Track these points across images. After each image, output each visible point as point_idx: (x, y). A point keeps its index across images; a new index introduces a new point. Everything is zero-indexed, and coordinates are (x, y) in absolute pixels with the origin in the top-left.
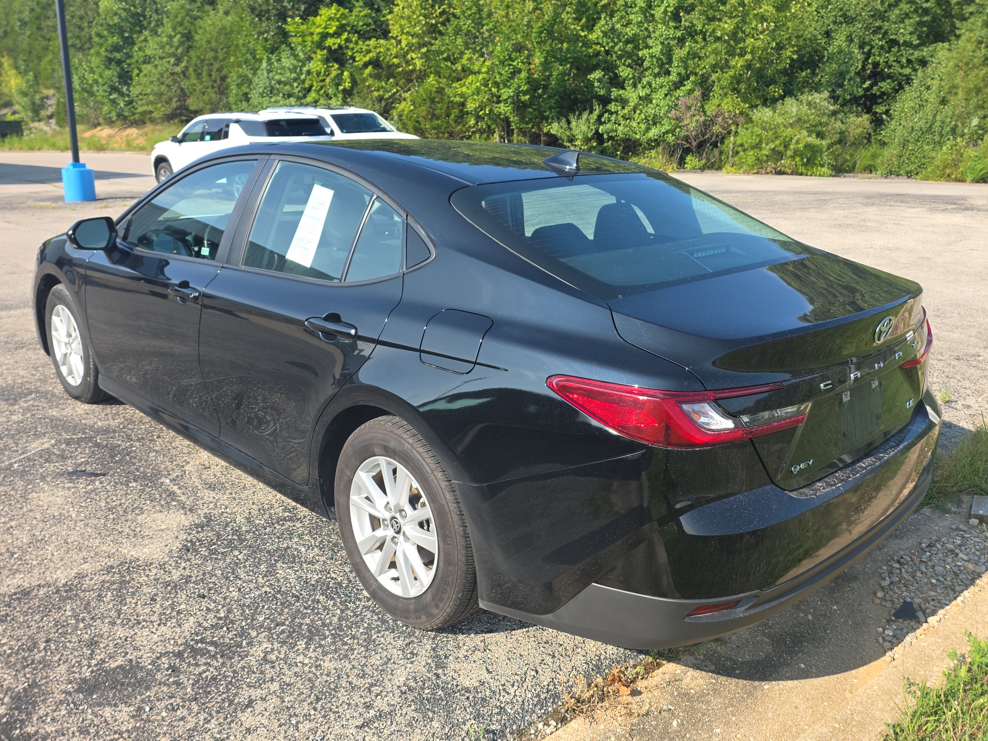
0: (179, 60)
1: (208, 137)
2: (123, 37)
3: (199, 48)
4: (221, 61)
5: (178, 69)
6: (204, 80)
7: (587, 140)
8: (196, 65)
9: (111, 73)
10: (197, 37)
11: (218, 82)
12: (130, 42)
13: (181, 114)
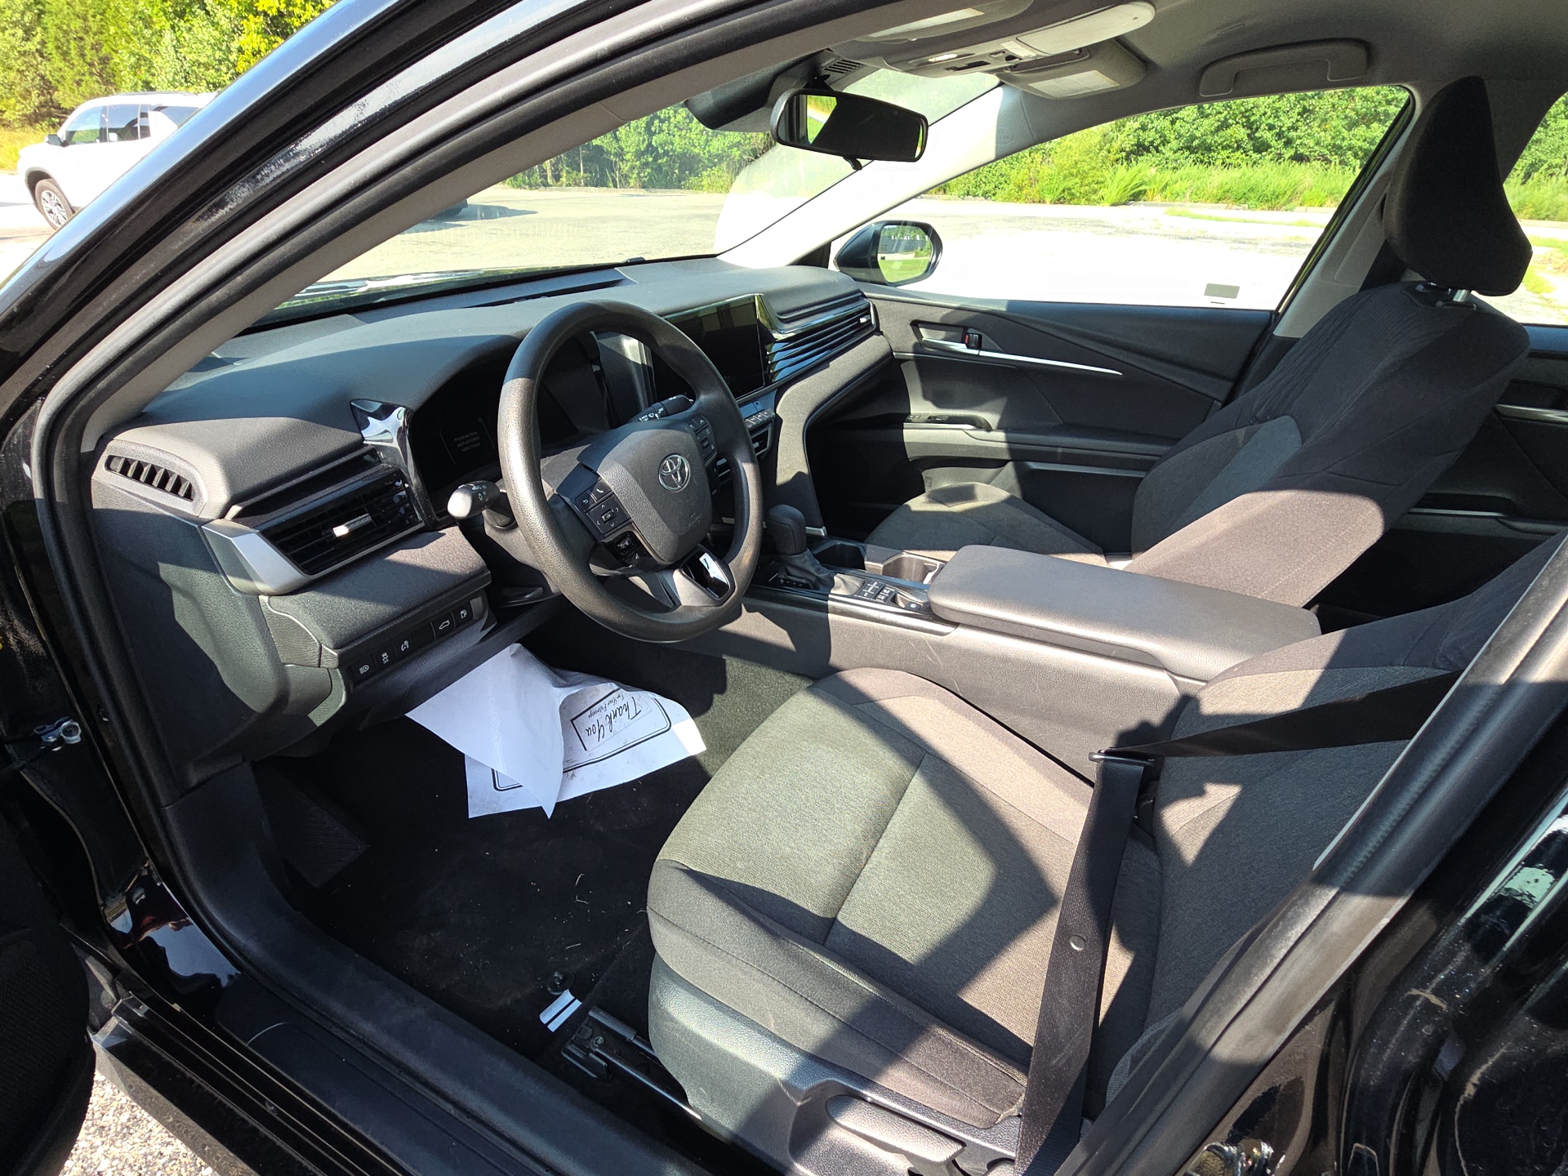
1: (113, 136)
3: (57, 14)
4: (95, 34)
5: (32, 46)
6: (76, 63)
7: (639, 154)
8: (57, 39)
11: (99, 67)
13: (50, 115)
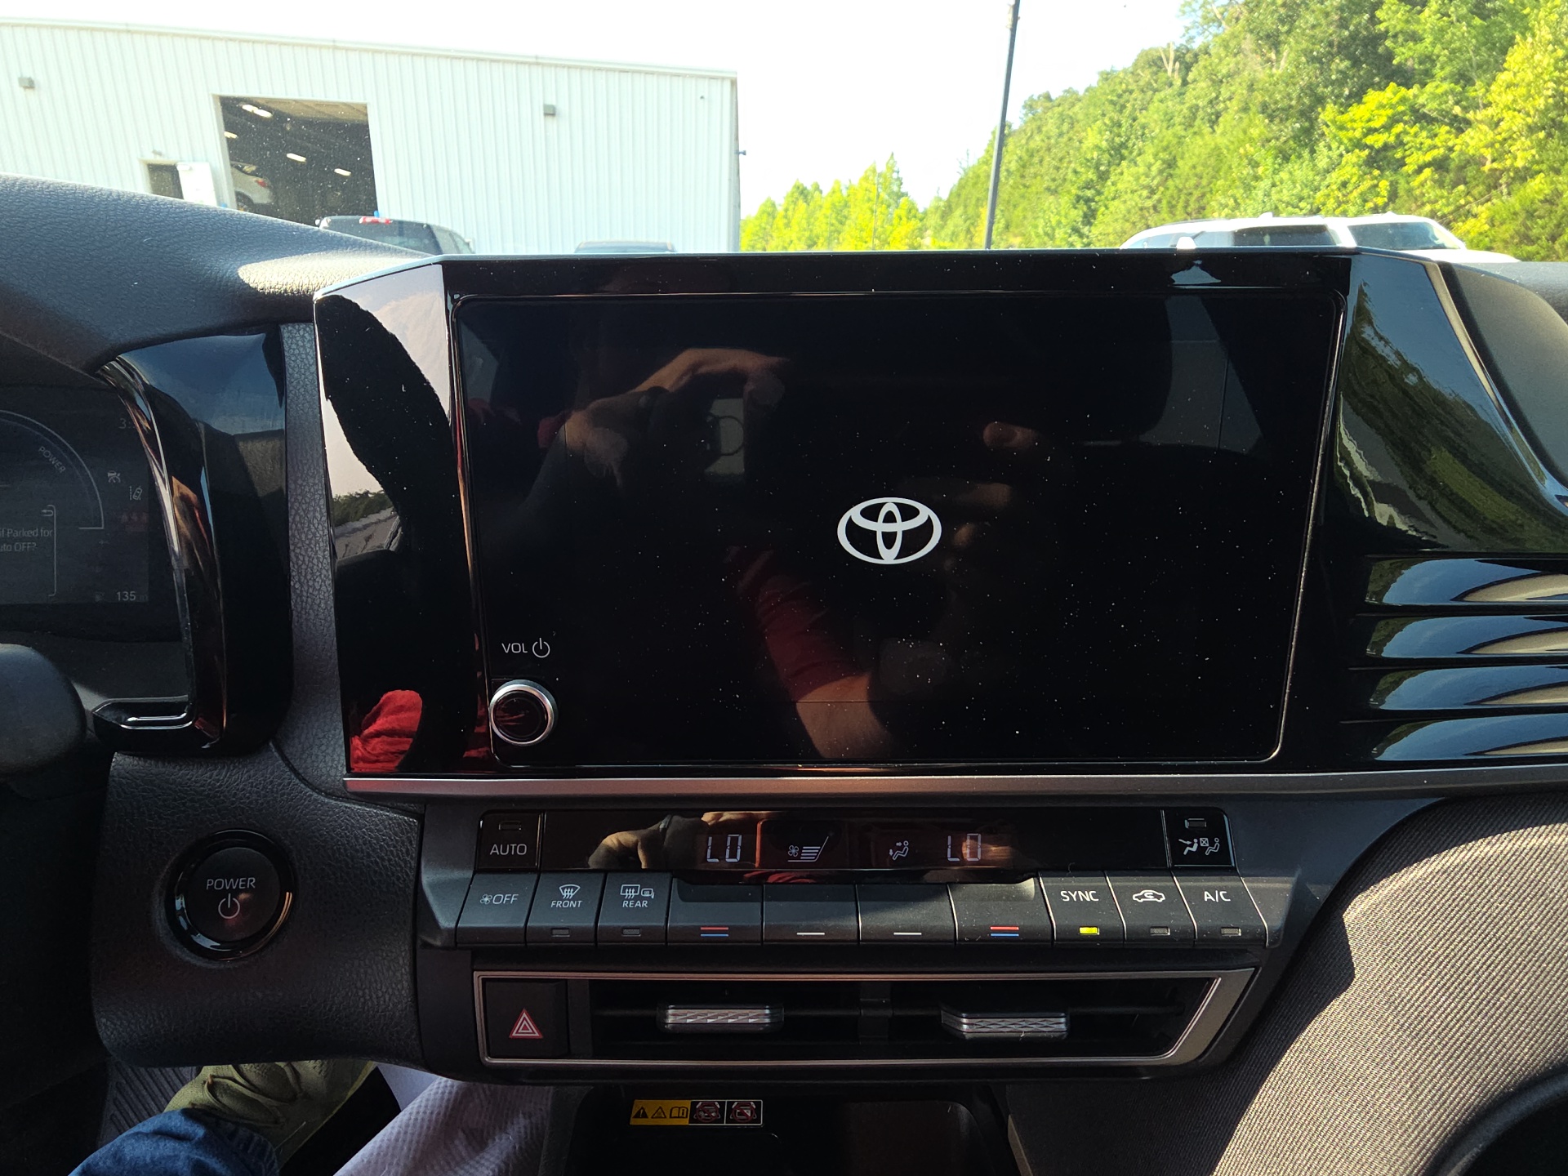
0: (1153, 192)
2: (1098, 172)
8: (1172, 197)
9: (1077, 215)
10: (1181, 162)
12: (1103, 177)
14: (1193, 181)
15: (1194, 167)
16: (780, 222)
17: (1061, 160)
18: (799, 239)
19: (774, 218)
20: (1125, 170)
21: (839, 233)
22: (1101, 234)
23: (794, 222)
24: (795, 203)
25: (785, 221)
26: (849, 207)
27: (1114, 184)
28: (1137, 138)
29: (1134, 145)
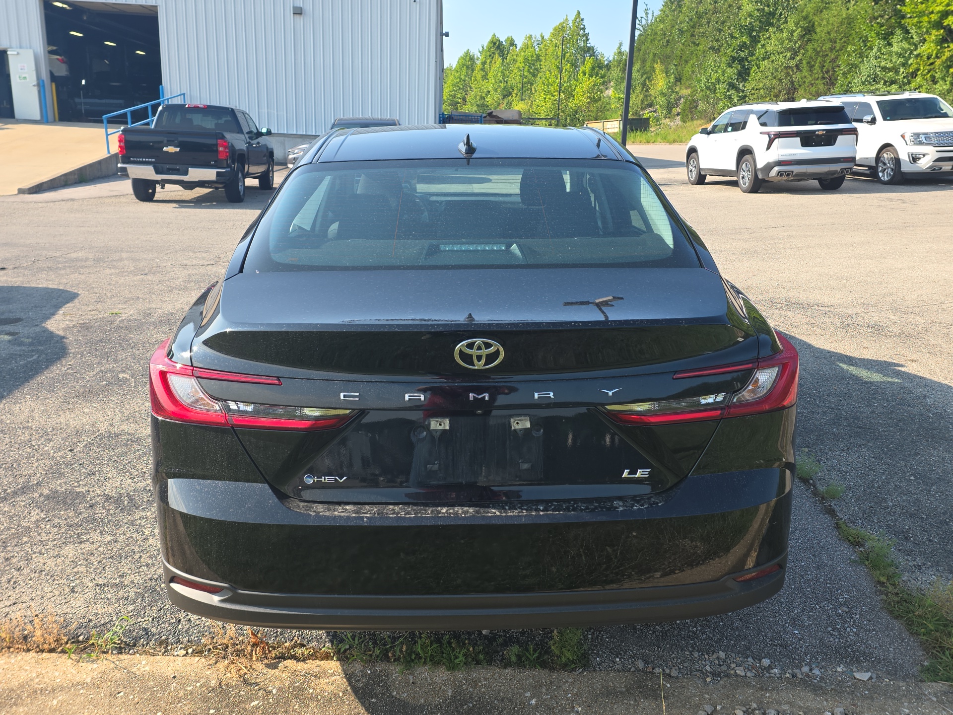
0: (795, 54)
1: (730, 129)
2: (751, 36)
3: (818, 40)
4: (837, 51)
5: (792, 63)
6: (816, 71)
8: (811, 57)
9: (732, 72)
10: (818, 30)
11: (831, 73)
12: (755, 40)
14: (828, 45)
15: (829, 33)
16: (478, 74)
17: (723, 23)
18: (496, 90)
19: (473, 70)
20: (772, 36)
21: (532, 84)
22: (753, 89)
23: (490, 75)
24: (492, 56)
25: (483, 73)
26: (541, 61)
27: (763, 46)
28: (784, 9)
29: (781, 14)
